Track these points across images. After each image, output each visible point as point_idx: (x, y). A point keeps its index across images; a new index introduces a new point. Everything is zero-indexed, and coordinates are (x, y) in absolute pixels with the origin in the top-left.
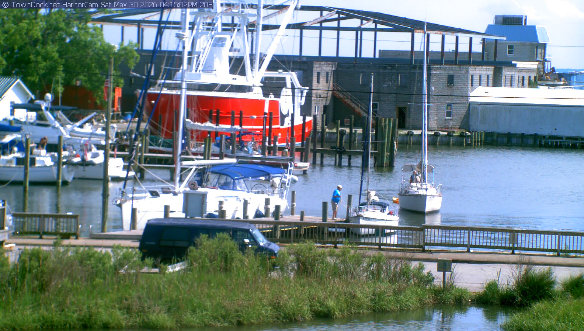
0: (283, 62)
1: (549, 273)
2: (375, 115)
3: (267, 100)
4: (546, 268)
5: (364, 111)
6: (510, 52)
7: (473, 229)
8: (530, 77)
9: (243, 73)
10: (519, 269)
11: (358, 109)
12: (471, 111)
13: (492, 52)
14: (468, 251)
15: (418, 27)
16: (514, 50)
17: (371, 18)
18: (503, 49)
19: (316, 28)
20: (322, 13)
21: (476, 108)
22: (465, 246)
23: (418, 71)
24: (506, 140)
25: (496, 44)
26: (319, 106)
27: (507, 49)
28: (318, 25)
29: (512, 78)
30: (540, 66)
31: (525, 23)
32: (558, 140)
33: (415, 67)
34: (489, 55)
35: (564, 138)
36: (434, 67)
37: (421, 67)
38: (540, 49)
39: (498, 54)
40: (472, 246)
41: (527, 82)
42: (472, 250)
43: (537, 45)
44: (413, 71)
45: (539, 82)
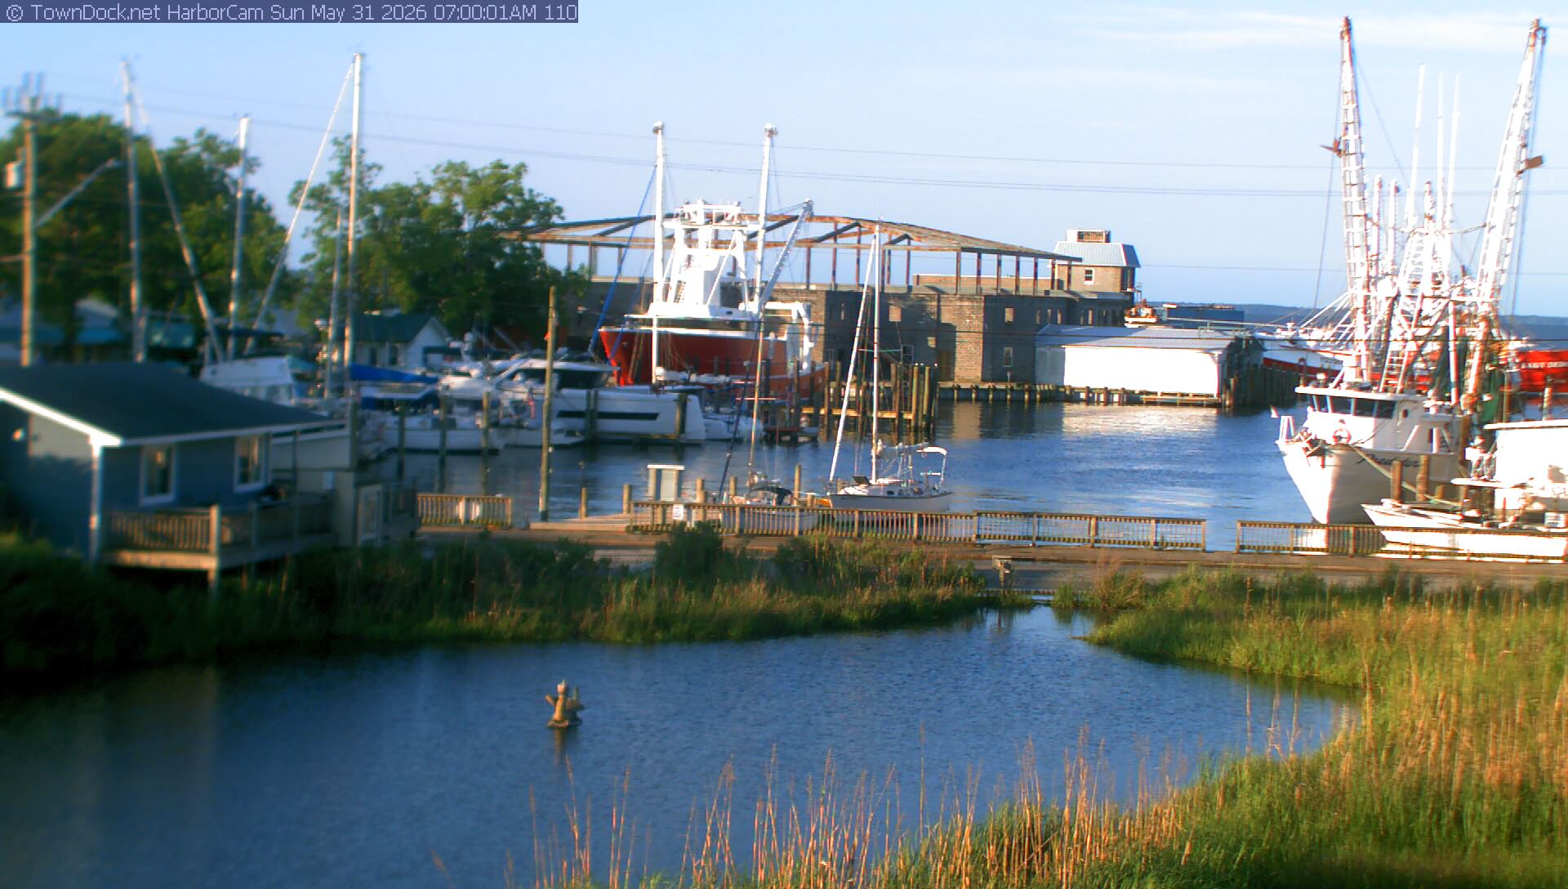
2: (909, 363)
6: (1088, 278)
7: (1040, 515)
8: (1114, 312)
9: (738, 303)
12: (1037, 359)
13: (1065, 279)
14: (1034, 545)
15: (964, 245)
16: (1093, 275)
17: (902, 233)
18: (1078, 272)
19: (828, 246)
20: (836, 226)
21: (1043, 353)
22: (1029, 538)
23: (966, 303)
24: (1083, 396)
25: (1070, 267)
26: (833, 350)
27: (1083, 275)
28: (831, 241)
29: (1090, 312)
30: (1128, 298)
31: (1108, 240)
32: (1152, 396)
33: (961, 299)
34: (1060, 282)
35: (1159, 394)
36: (988, 298)
37: (970, 298)
38: (1127, 274)
39: (1072, 281)
40: (1038, 539)
41: (1110, 319)
42: (1038, 543)
43: (1124, 270)
44: (959, 303)
45: (1127, 319)
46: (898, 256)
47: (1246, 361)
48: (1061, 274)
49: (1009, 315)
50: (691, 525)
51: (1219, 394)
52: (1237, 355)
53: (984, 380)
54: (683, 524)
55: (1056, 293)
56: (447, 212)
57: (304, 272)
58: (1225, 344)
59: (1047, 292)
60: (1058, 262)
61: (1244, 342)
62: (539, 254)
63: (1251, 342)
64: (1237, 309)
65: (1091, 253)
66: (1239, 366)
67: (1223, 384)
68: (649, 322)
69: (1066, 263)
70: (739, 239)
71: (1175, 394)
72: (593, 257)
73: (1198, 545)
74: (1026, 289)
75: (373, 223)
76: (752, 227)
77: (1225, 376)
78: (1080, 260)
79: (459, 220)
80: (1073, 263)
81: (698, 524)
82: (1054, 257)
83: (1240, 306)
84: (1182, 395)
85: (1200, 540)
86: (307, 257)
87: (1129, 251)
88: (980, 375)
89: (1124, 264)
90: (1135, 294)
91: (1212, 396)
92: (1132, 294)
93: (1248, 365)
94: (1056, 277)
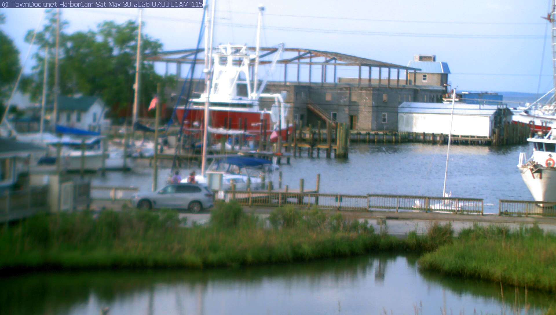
0: (274, 86)
1: (450, 225)
2: (335, 121)
3: (262, 112)
4: (448, 222)
5: (328, 118)
6: (425, 79)
7: (400, 197)
8: (437, 96)
9: (246, 94)
10: (430, 223)
11: (324, 117)
12: (399, 118)
13: (413, 79)
14: (397, 211)
15: (363, 62)
16: (427, 78)
17: (332, 56)
18: (419, 77)
19: (295, 63)
20: (299, 53)
21: (402, 116)
22: (394, 208)
23: (364, 92)
24: (422, 137)
25: (415, 73)
26: (298, 115)
27: (422, 77)
28: (297, 61)
29: (425, 96)
30: (444, 89)
31: (434, 60)
32: (456, 138)
33: (362, 89)
34: (410, 81)
35: (460, 136)
36: (374, 89)
37: (366, 89)
38: (444, 77)
39: (417, 80)
40: (399, 208)
41: (435, 99)
42: (399, 211)
43: (442, 74)
44: (360, 91)
45: (444, 99)
46: (330, 69)
47: (504, 119)
48: (411, 78)
49: (385, 98)
50: (227, 200)
51: (490, 137)
52: (499, 117)
53: (372, 130)
54: (223, 201)
55: (408, 86)
56: (105, 46)
57: (32, 75)
58: (492, 112)
59: (404, 86)
60: (410, 71)
61: (503, 111)
62: (152, 67)
63: (506, 111)
64: (499, 94)
65: (426, 67)
66: (500, 122)
67: (493, 132)
68: (203, 104)
69: (413, 71)
70: (246, 62)
71: (468, 137)
72: (179, 69)
73: (479, 212)
74: (393, 84)
75: (67, 51)
76: (252, 56)
77: (493, 128)
78: (420, 70)
79: (111, 50)
80: (417, 71)
81: (231, 201)
82: (407, 68)
83: (501, 93)
84: (472, 137)
85: (481, 210)
86: (34, 68)
87: (445, 65)
88: (370, 127)
89: (443, 72)
90: (448, 87)
91: (486, 137)
92: (446, 87)
93: (505, 122)
94: (408, 79)
